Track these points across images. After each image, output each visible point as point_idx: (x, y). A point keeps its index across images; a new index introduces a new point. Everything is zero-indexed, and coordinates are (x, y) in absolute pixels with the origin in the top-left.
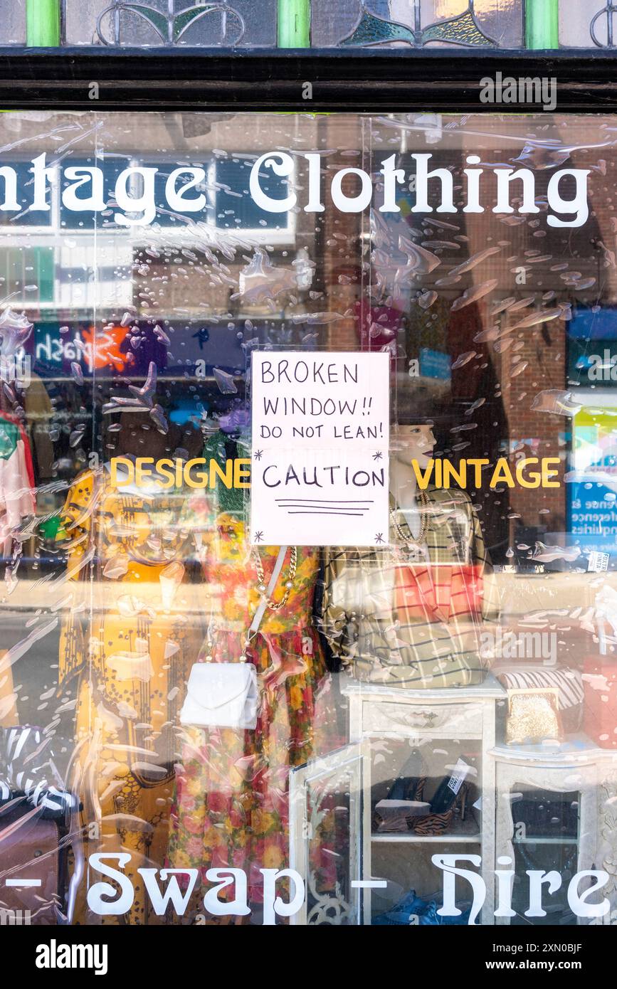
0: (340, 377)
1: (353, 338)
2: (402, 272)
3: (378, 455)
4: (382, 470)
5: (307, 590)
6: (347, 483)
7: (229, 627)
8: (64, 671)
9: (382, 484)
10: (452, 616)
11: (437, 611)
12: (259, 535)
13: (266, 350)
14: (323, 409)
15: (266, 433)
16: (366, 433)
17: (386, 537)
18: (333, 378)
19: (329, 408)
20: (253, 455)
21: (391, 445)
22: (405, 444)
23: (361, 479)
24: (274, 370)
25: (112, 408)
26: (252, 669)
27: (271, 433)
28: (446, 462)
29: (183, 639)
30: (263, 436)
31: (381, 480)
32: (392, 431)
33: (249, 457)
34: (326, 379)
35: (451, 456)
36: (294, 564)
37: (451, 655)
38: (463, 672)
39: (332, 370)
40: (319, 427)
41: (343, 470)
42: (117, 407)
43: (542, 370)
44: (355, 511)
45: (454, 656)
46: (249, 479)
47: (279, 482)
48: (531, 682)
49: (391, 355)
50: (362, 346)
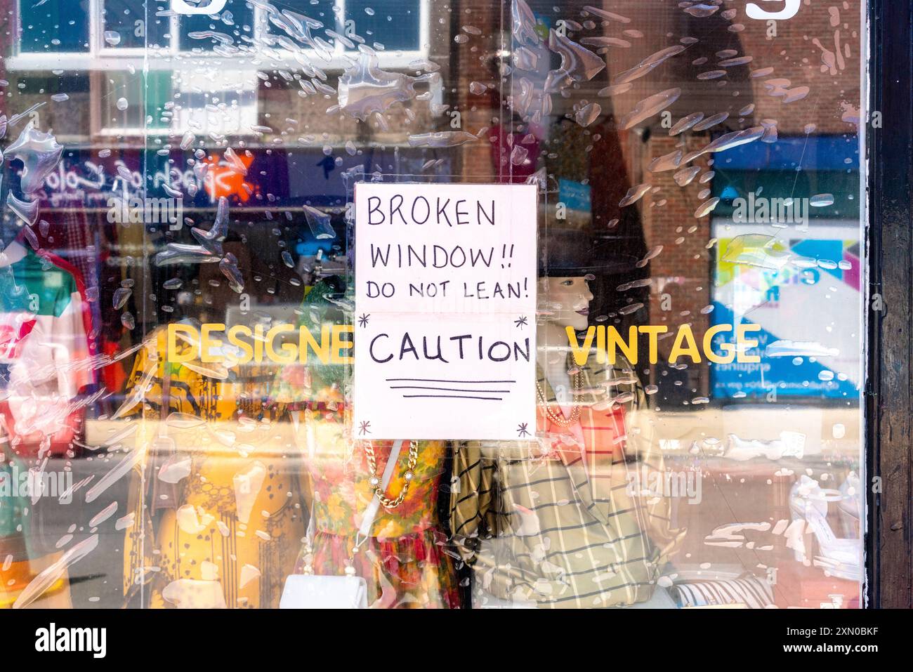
0: (472, 217)
1: (490, 168)
2: (552, 79)
3: (522, 321)
4: (527, 341)
5: (431, 481)
6: (481, 357)
7: (333, 529)
8: (130, 581)
9: (527, 358)
10: (611, 515)
11: (594, 508)
12: (365, 426)
13: (374, 182)
14: (449, 259)
15: (374, 291)
16: (505, 291)
17: (532, 428)
18: (462, 218)
19: (458, 258)
20: (357, 320)
21: (539, 307)
22: (558, 307)
23: (500, 352)
24: (385, 208)
25: (169, 257)
26: (361, 584)
27: (381, 292)
28: (611, 329)
29: (279, 537)
30: (369, 295)
31: (526, 353)
32: (540, 289)
33: (350, 323)
34: (453, 219)
35: (618, 321)
36: (414, 450)
37: (611, 565)
38: (628, 588)
39: (461, 208)
40: (444, 283)
41: (475, 340)
42: (175, 256)
43: (686, 201)
44: (492, 394)
45: (616, 567)
46: (351, 354)
47: (391, 356)
48: (710, 597)
49: (540, 189)
50: (501, 176)
